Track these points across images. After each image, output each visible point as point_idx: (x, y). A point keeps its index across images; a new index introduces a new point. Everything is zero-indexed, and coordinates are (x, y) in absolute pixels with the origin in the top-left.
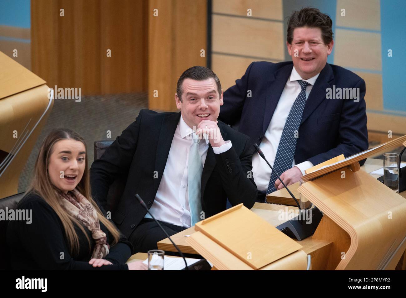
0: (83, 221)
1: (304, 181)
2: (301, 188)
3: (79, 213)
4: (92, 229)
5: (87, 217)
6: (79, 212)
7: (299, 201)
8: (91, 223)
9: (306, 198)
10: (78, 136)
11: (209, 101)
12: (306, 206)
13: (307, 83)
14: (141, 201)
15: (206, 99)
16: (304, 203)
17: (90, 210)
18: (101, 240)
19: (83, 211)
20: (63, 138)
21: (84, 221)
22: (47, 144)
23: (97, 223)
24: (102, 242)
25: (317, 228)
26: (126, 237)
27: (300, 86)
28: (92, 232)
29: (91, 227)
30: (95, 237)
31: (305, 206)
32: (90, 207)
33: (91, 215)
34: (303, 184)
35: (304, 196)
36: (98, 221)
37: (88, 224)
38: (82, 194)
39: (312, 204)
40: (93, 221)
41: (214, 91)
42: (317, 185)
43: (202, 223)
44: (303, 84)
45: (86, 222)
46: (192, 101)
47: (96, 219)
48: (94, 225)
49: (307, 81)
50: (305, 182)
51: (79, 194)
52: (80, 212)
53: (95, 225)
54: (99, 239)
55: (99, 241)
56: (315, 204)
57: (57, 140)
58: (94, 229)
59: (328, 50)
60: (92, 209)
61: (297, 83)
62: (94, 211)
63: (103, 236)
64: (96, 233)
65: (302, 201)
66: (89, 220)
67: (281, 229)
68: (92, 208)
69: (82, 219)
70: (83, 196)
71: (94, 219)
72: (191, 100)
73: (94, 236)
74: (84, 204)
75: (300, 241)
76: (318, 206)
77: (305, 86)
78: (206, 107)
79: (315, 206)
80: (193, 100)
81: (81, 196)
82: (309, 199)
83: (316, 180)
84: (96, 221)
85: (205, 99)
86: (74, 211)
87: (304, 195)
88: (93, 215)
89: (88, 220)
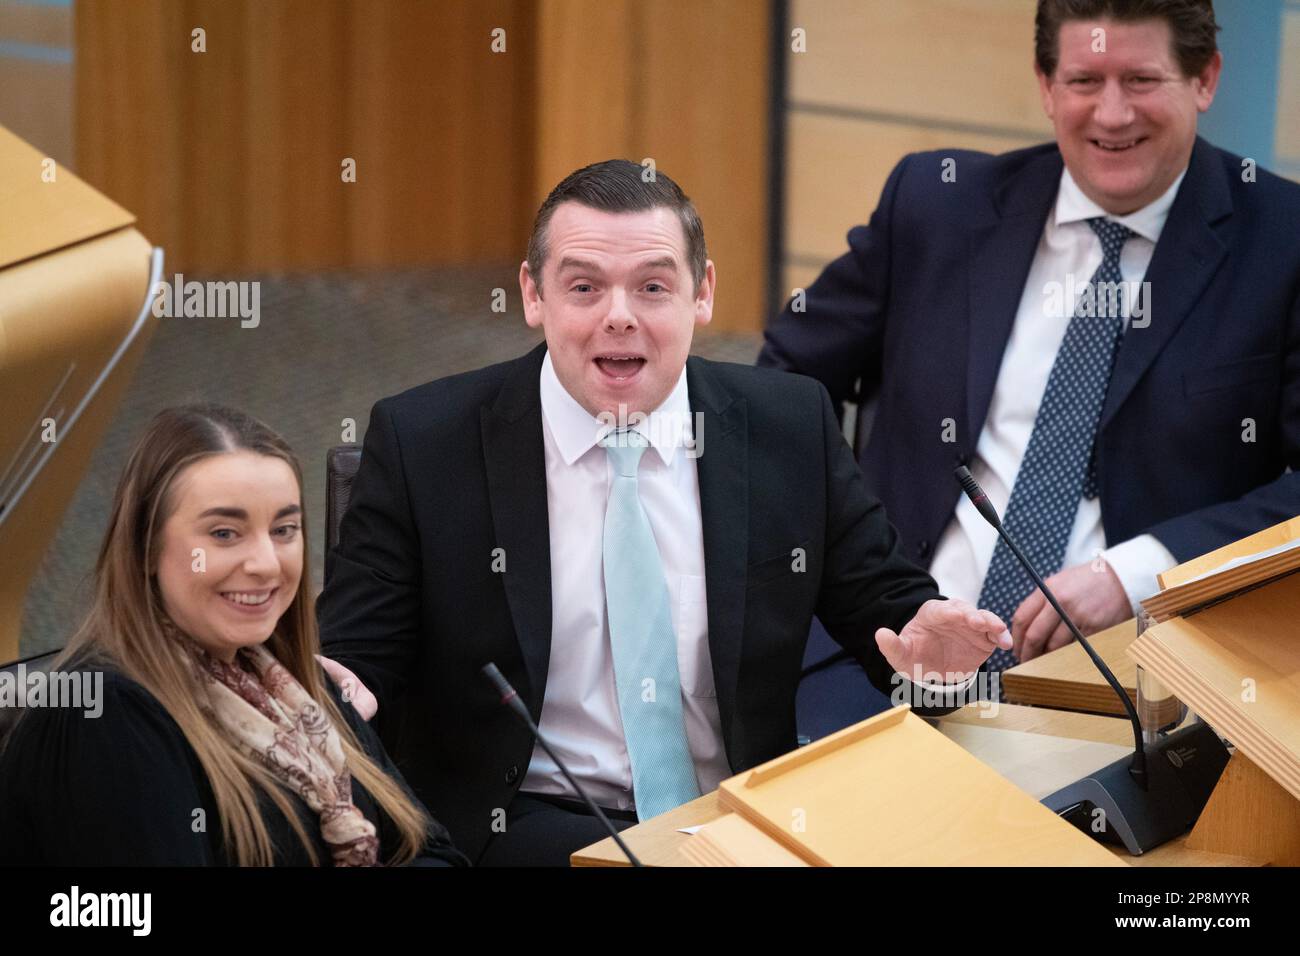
0: (288, 771)
1: (1155, 617)
2: (1141, 644)
3: (274, 741)
4: (323, 802)
5: (306, 757)
6: (276, 734)
7: (1135, 696)
8: (320, 780)
9: (1162, 687)
10: (267, 438)
11: (643, 299)
12: (1160, 717)
13: (1126, 230)
14: (508, 692)
15: (635, 292)
16: (1155, 703)
17: (316, 728)
18: (360, 848)
19: (290, 732)
20: (207, 450)
21: (294, 773)
22: (146, 476)
23: (341, 779)
24: (361, 856)
25: (1208, 804)
26: (447, 835)
27: (1096, 240)
28: (324, 816)
29: (321, 795)
30: (335, 833)
31: (1156, 715)
32: (316, 719)
33: (320, 747)
34: (1149, 631)
35: (1154, 678)
36: (347, 776)
37: (309, 783)
38: (283, 663)
39: (1186, 708)
40: (330, 774)
41: (668, 263)
42: (1205, 632)
43: (749, 780)
44: (1108, 236)
45: (301, 776)
46: (577, 295)
47: (341, 766)
48: (331, 789)
49: (1125, 221)
50: (1159, 622)
51: (272, 666)
52: (280, 737)
53: (335, 788)
54: (350, 845)
55: (348, 852)
56: (1201, 707)
57: (187, 459)
58: (331, 804)
59: (1200, 92)
60: (321, 726)
61: (1087, 228)
62: (329, 731)
63: (365, 835)
64: (339, 820)
65: (1147, 696)
66: (314, 770)
67: (1062, 807)
68: (325, 722)
69: (286, 765)
70: (286, 675)
71: (331, 764)
72: (573, 289)
73: (330, 831)
74: (292, 706)
75: (1139, 856)
76: (1214, 720)
77: (1118, 243)
78: (628, 321)
79: (1199, 718)
80: (584, 289)
81: (280, 674)
82: (1176, 688)
83: (1204, 615)
84: (340, 775)
85: (629, 288)
86: (254, 730)
87: (1154, 673)
88: (328, 749)
89: (310, 766)
